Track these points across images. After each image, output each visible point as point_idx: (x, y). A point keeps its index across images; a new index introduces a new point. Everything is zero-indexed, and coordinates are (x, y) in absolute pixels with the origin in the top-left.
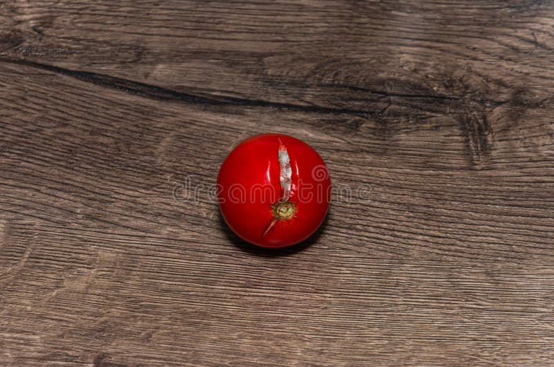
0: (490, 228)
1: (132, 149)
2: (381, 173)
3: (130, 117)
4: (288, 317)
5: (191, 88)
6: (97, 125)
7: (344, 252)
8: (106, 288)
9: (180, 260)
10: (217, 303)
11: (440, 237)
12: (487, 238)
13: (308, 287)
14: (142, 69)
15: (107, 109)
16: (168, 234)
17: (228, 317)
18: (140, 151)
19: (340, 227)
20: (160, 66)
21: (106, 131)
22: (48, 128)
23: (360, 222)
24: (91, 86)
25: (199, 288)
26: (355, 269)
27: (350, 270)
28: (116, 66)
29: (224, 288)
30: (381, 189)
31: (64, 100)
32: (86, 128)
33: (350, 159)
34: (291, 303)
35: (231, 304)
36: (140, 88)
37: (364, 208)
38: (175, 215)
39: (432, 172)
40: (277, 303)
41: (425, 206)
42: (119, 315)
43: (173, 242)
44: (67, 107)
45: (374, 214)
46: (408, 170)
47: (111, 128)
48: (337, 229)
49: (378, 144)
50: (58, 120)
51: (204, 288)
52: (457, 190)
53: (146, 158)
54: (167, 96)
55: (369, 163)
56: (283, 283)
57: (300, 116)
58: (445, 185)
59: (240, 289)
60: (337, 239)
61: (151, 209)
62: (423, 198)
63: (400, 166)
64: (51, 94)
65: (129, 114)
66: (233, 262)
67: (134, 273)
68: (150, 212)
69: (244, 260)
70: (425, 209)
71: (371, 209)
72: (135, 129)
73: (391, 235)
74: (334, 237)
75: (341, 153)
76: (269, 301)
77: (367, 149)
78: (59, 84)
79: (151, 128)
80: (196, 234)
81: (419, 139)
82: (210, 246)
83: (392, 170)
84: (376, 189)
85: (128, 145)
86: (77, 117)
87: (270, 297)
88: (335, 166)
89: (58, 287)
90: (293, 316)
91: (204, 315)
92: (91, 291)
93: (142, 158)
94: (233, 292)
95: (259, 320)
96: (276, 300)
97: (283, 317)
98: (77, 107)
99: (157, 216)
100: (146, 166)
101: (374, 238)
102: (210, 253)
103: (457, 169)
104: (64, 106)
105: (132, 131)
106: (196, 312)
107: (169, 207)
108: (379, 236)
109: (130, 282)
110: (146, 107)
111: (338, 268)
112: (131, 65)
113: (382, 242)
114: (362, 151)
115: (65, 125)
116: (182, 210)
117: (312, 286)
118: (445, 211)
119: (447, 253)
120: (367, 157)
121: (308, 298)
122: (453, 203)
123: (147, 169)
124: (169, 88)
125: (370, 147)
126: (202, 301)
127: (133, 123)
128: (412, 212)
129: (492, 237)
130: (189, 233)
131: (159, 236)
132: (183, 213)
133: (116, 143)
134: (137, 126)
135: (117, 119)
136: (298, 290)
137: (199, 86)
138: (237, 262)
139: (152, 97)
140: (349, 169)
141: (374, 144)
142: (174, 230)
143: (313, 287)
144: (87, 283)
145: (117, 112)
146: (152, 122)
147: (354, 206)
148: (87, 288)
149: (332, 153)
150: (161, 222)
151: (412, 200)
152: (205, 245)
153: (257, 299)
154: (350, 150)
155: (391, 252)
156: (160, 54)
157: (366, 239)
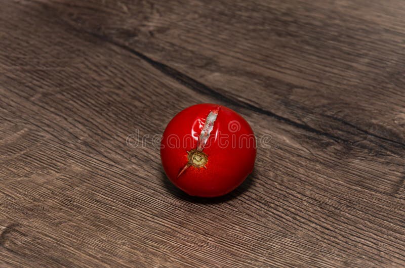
0: (374, 236)
1: (152, 114)
2: (319, 178)
3: (168, 96)
4: (168, 243)
5: (226, 92)
6: (141, 94)
7: (247, 216)
8: (57, 186)
9: (124, 187)
10: (126, 218)
11: (328, 229)
12: (365, 241)
13: (201, 229)
14: (203, 72)
15: (156, 87)
16: (130, 169)
17: (126, 229)
18: (156, 117)
19: (259, 202)
20: (217, 74)
21: (144, 99)
22: (107, 87)
23: (276, 202)
24: (159, 72)
25: (121, 206)
26: (246, 230)
27: (241, 229)
28: (186, 65)
29: (140, 211)
30: (310, 188)
31: (131, 75)
32: (132, 94)
33: (303, 163)
34: (179, 235)
35: (135, 222)
36: (191, 82)
37: (287, 195)
38: (146, 159)
39: (359, 188)
40: (169, 232)
41: (334, 207)
42: (51, 205)
43: (129, 174)
44: (131, 79)
45: (291, 201)
46: (342, 182)
47: (148, 99)
48: (255, 201)
49: (333, 161)
50: (117, 84)
51: (126, 207)
52: (368, 205)
53: (157, 122)
54: (205, 91)
55: (315, 170)
56: (184, 221)
57: (290, 128)
58: (363, 200)
59: (150, 215)
60: (249, 208)
61: (132, 151)
62: (338, 202)
63: (338, 178)
64: (126, 69)
65: (168, 94)
66: (161, 198)
67: (85, 184)
68: (130, 152)
69: (169, 200)
70: (333, 209)
71: (292, 197)
72: (165, 104)
73: (292, 218)
74: (248, 205)
75: (301, 158)
76: (164, 229)
77: (322, 161)
78: (137, 65)
79: (176, 106)
80: (150, 174)
81: (368, 166)
82: (153, 184)
83: (329, 179)
84: (307, 186)
85: (151, 111)
86: (132, 86)
87: (168, 227)
88: (289, 164)
89: (26, 176)
90: (172, 243)
91: (110, 222)
92: (45, 185)
93: (154, 121)
94: (143, 216)
95: (146, 238)
96: (170, 230)
97: (165, 242)
98: (137, 81)
99: (132, 156)
100: (152, 126)
101: (278, 215)
102: (149, 188)
103: (380, 192)
104: (129, 78)
105: (162, 104)
106: (106, 219)
107: (146, 154)
108: (283, 215)
109: (77, 188)
110: (184, 93)
111: (233, 225)
112: (196, 68)
113: (281, 219)
114: (317, 161)
115: (119, 88)
116: (153, 158)
117: (204, 229)
118: (347, 214)
119: (326, 241)
120: (318, 165)
121: (194, 236)
122: (358, 212)
123: (152, 128)
124: (211, 88)
125: (325, 161)
126: (116, 215)
127: (167, 100)
128: (321, 208)
129: (370, 241)
130: (146, 173)
131: (123, 168)
132: (151, 160)
133: (144, 108)
134: (168, 102)
135: (158, 95)
136: (192, 229)
137: (233, 92)
138: (163, 200)
139: (194, 89)
140: (297, 169)
141: (330, 159)
142: (137, 168)
143: (203, 231)
144: (47, 180)
145: (162, 91)
146: (180, 103)
147: (280, 192)
148: (45, 183)
149: (293, 156)
150: (132, 160)
151: (328, 201)
152: (150, 183)
153: (157, 225)
154: (309, 158)
155: (283, 228)
156: (222, 67)
157: (271, 214)
